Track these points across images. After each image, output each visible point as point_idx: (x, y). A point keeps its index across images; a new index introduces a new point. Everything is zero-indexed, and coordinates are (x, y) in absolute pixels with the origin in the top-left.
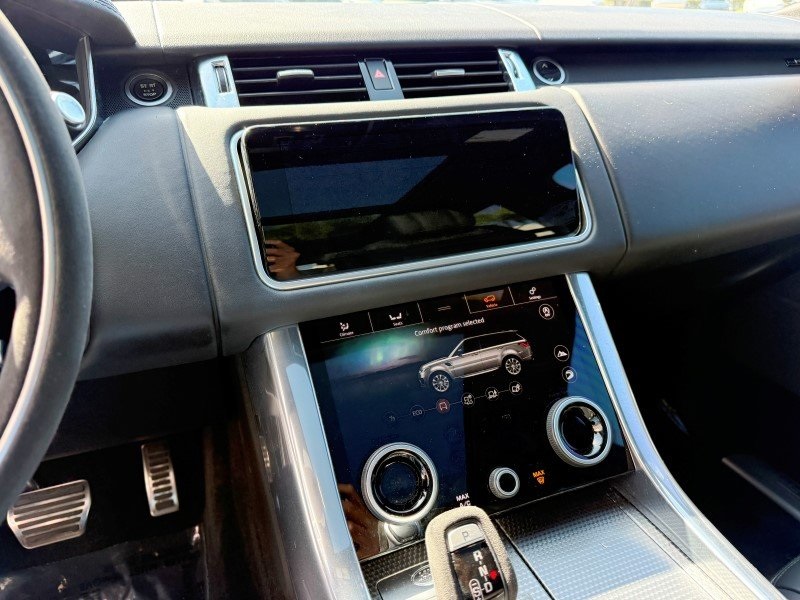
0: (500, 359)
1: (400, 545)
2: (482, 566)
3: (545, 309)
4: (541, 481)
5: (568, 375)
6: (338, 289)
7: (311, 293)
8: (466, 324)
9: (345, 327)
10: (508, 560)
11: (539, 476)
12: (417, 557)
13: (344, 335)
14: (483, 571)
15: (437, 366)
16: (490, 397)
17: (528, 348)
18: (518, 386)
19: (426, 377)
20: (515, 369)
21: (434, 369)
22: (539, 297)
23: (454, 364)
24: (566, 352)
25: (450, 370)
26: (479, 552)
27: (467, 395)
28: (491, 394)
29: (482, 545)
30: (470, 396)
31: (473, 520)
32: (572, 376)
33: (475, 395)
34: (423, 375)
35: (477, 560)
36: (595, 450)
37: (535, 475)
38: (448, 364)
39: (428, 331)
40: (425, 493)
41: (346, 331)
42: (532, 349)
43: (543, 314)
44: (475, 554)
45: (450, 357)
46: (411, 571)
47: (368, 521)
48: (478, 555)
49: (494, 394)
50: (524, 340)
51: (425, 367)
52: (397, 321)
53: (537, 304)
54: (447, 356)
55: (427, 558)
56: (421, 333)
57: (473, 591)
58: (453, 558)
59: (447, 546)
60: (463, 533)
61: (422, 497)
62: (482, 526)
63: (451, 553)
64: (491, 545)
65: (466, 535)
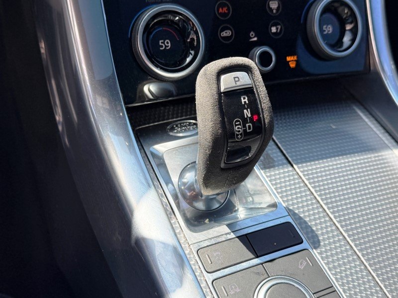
2: (247, 109)
4: (293, 65)
14: (247, 113)
26: (246, 97)
29: (249, 91)
31: (245, 69)
35: (243, 103)
37: (288, 59)
40: (193, 52)
44: (242, 98)
46: (168, 124)
48: (245, 100)
57: (236, 128)
58: (222, 99)
59: (218, 87)
60: (234, 78)
61: (189, 56)
62: (252, 76)
63: (221, 93)
64: (258, 93)
65: (237, 79)
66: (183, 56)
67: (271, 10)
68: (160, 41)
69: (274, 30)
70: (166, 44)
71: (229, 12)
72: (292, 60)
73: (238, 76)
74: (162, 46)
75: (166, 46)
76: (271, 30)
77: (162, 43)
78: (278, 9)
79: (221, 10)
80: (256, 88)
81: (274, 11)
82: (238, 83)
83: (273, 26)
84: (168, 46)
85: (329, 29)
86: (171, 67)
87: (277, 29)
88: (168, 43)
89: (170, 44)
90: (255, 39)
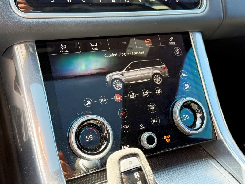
0: (151, 75)
1: (87, 172)
2: (139, 181)
3: (177, 50)
4: (168, 141)
5: (186, 86)
6: (62, 22)
7: (44, 22)
8: (134, 54)
9: (63, 47)
10: (153, 178)
11: (167, 138)
12: (98, 179)
13: (63, 52)
15: (116, 75)
16: (144, 95)
17: (166, 70)
18: (159, 90)
19: (109, 81)
20: (158, 81)
21: (114, 77)
22: (174, 43)
23: (126, 75)
24: (186, 74)
25: (123, 78)
26: (138, 173)
27: (132, 93)
28: (145, 93)
29: (139, 169)
30: (133, 94)
31: (135, 155)
32: (188, 87)
33: (136, 93)
34: (108, 79)
35: (136, 177)
36: (197, 127)
37: (165, 137)
38: (122, 75)
39: (112, 55)
40: (106, 142)
41: (64, 50)
42: (168, 71)
43: (176, 53)
44: (135, 174)
45: (124, 71)
47: (72, 157)
48: (137, 175)
49: (146, 94)
50: (165, 66)
51: (109, 75)
52: (95, 47)
53: (173, 47)
54: (122, 70)
55: (106, 179)
56: (108, 56)
58: (123, 176)
59: (120, 169)
60: (129, 162)
61: (104, 145)
62: (140, 159)
63: (122, 173)
64: (145, 170)
65: (131, 163)
66: (100, 144)
67: (151, 110)
68: (86, 136)
69: (154, 121)
70: (90, 138)
71: (126, 115)
72: (168, 138)
73: (131, 160)
74: (88, 139)
75: (90, 139)
76: (152, 121)
77: (87, 137)
78: (155, 109)
79: (121, 114)
80: (144, 167)
81: (153, 111)
82: (132, 165)
83: (153, 119)
84: (91, 139)
85: (186, 117)
86: (93, 152)
87: (156, 120)
88: (91, 137)
89: (92, 137)
90: (144, 128)
